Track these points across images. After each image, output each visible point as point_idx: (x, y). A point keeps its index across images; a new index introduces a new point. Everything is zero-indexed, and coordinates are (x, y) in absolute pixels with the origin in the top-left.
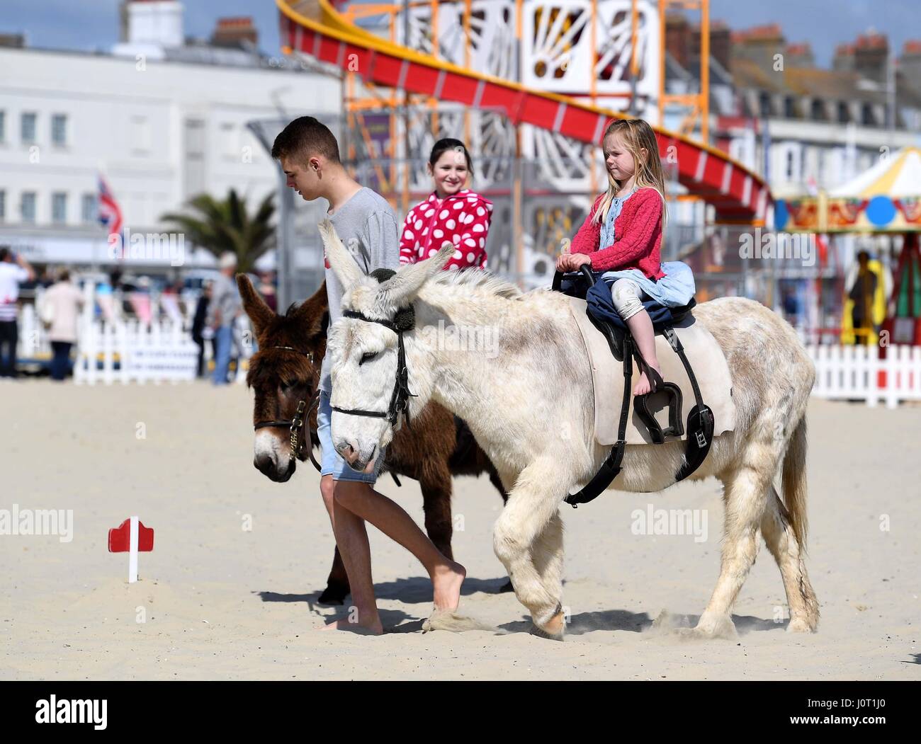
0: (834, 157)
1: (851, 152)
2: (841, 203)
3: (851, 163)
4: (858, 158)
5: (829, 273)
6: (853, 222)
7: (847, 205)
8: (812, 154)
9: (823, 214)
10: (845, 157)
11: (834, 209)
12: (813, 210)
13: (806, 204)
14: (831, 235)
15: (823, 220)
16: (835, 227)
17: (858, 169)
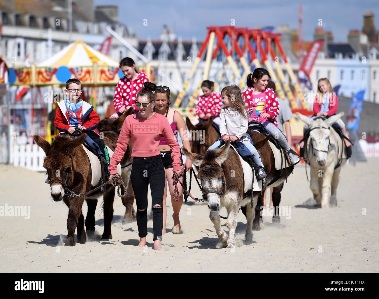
0: (42, 46)
1: (50, 43)
2: (43, 70)
3: (50, 49)
4: (53, 47)
5: (39, 106)
6: (49, 80)
7: (46, 71)
8: (30, 44)
9: (34, 76)
10: (47, 46)
11: (40, 73)
12: (28, 73)
13: (25, 70)
14: (38, 86)
15: (34, 80)
16: (40, 83)
17: (54, 52)
